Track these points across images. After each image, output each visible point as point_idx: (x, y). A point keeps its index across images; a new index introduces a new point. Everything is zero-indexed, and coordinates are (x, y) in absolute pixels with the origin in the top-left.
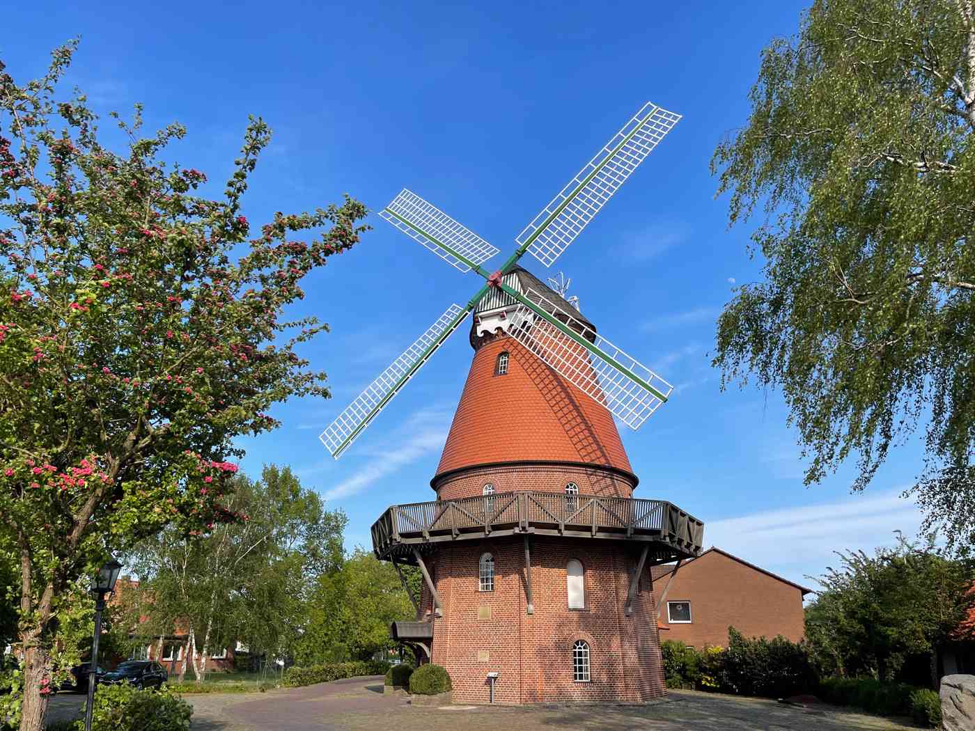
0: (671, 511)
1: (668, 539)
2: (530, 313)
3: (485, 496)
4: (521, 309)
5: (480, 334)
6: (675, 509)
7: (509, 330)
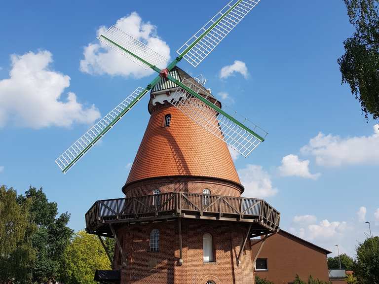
0: (265, 206)
1: (262, 221)
2: (184, 92)
3: (154, 195)
4: (178, 91)
5: (154, 104)
6: (267, 205)
7: (172, 102)
